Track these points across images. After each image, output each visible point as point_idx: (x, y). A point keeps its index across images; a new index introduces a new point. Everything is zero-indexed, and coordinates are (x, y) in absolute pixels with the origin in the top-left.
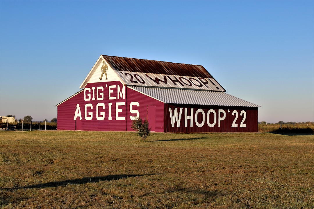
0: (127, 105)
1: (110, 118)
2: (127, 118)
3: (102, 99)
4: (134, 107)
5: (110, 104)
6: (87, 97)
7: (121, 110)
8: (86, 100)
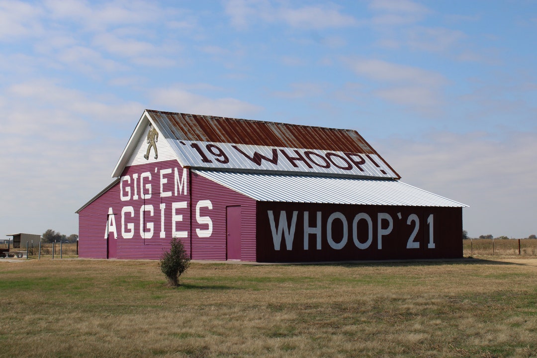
0: (191, 206)
1: (163, 235)
2: (192, 234)
3: (148, 197)
4: (204, 212)
5: (163, 206)
6: (126, 194)
7: (180, 218)
8: (123, 199)
